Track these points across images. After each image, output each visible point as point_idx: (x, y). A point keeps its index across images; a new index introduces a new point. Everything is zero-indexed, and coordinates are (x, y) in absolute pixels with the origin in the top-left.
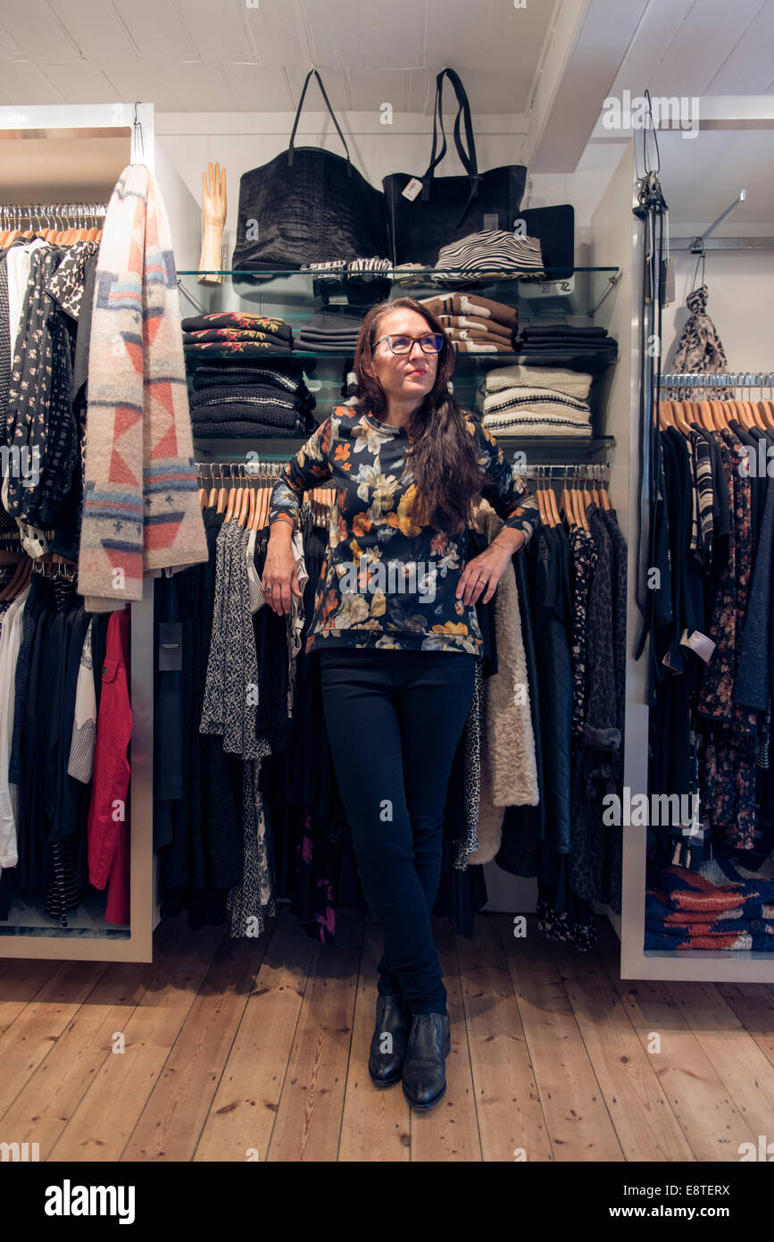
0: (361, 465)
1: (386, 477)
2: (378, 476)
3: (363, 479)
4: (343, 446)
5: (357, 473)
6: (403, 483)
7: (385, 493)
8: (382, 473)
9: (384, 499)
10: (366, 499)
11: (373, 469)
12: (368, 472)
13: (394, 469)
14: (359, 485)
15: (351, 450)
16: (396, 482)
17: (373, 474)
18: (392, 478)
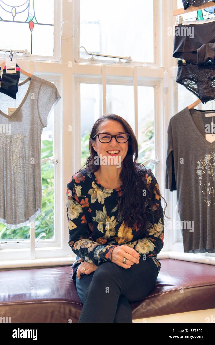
0: (97, 211)
1: (110, 218)
2: (106, 218)
3: (99, 220)
4: (85, 200)
5: (95, 215)
6: (118, 221)
7: (111, 227)
8: (108, 215)
9: (110, 230)
10: (102, 231)
11: (103, 213)
12: (101, 215)
13: (113, 213)
14: (98, 223)
15: (90, 201)
16: (115, 221)
17: (103, 216)
18: (113, 218)
